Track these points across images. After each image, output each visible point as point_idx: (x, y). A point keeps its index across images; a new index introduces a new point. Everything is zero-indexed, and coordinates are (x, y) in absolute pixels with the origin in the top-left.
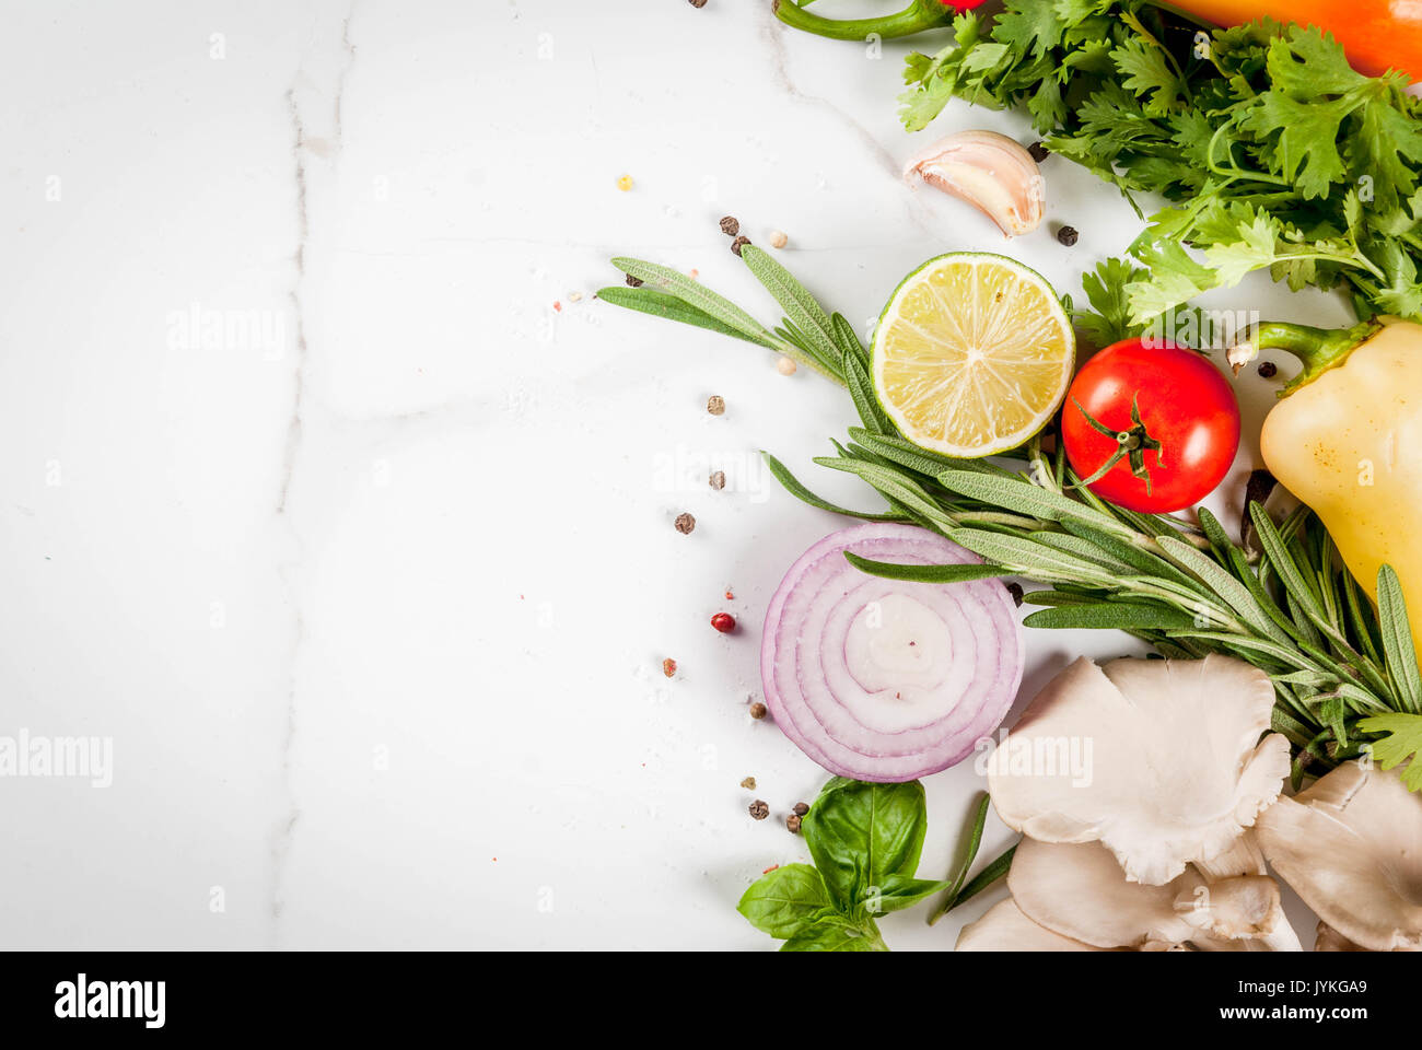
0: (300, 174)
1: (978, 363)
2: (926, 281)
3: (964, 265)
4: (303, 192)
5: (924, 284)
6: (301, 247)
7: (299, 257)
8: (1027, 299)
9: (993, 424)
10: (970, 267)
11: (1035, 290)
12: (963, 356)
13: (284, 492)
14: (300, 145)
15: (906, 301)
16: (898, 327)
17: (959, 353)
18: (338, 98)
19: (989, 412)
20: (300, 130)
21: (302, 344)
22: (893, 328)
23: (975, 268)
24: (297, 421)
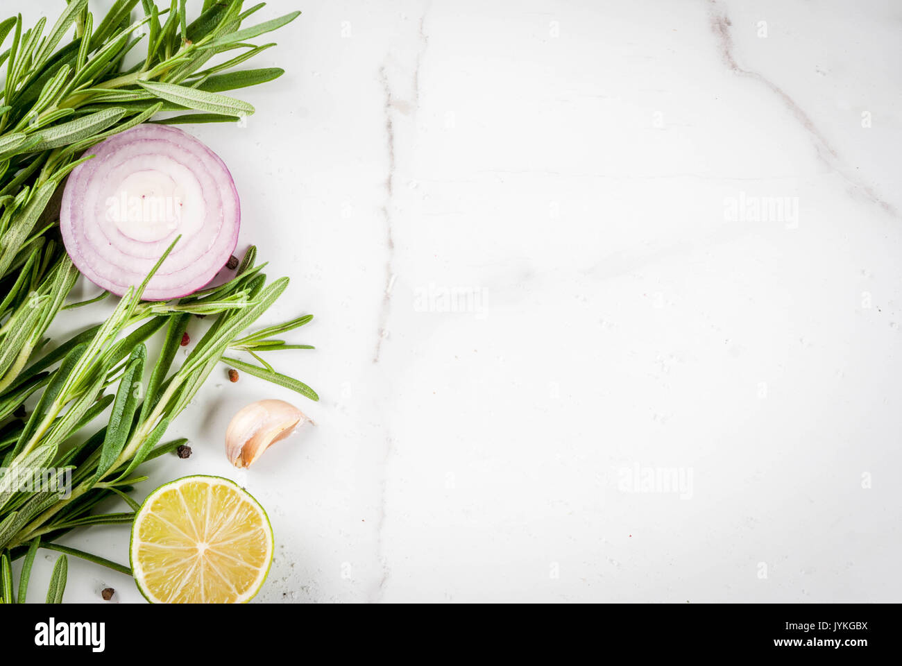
0: (389, 126)
1: (207, 552)
2: (150, 512)
3: (171, 491)
4: (391, 138)
5: (149, 514)
6: (390, 177)
7: (389, 183)
8: (222, 497)
9: (233, 587)
10: (175, 491)
11: (224, 488)
12: (196, 550)
13: (378, 348)
14: (389, 105)
15: (142, 531)
16: (144, 549)
17: (192, 550)
18: (416, 73)
19: (228, 581)
20: (390, 95)
21: (391, 244)
22: (140, 551)
23: (179, 491)
24: (387, 298)
